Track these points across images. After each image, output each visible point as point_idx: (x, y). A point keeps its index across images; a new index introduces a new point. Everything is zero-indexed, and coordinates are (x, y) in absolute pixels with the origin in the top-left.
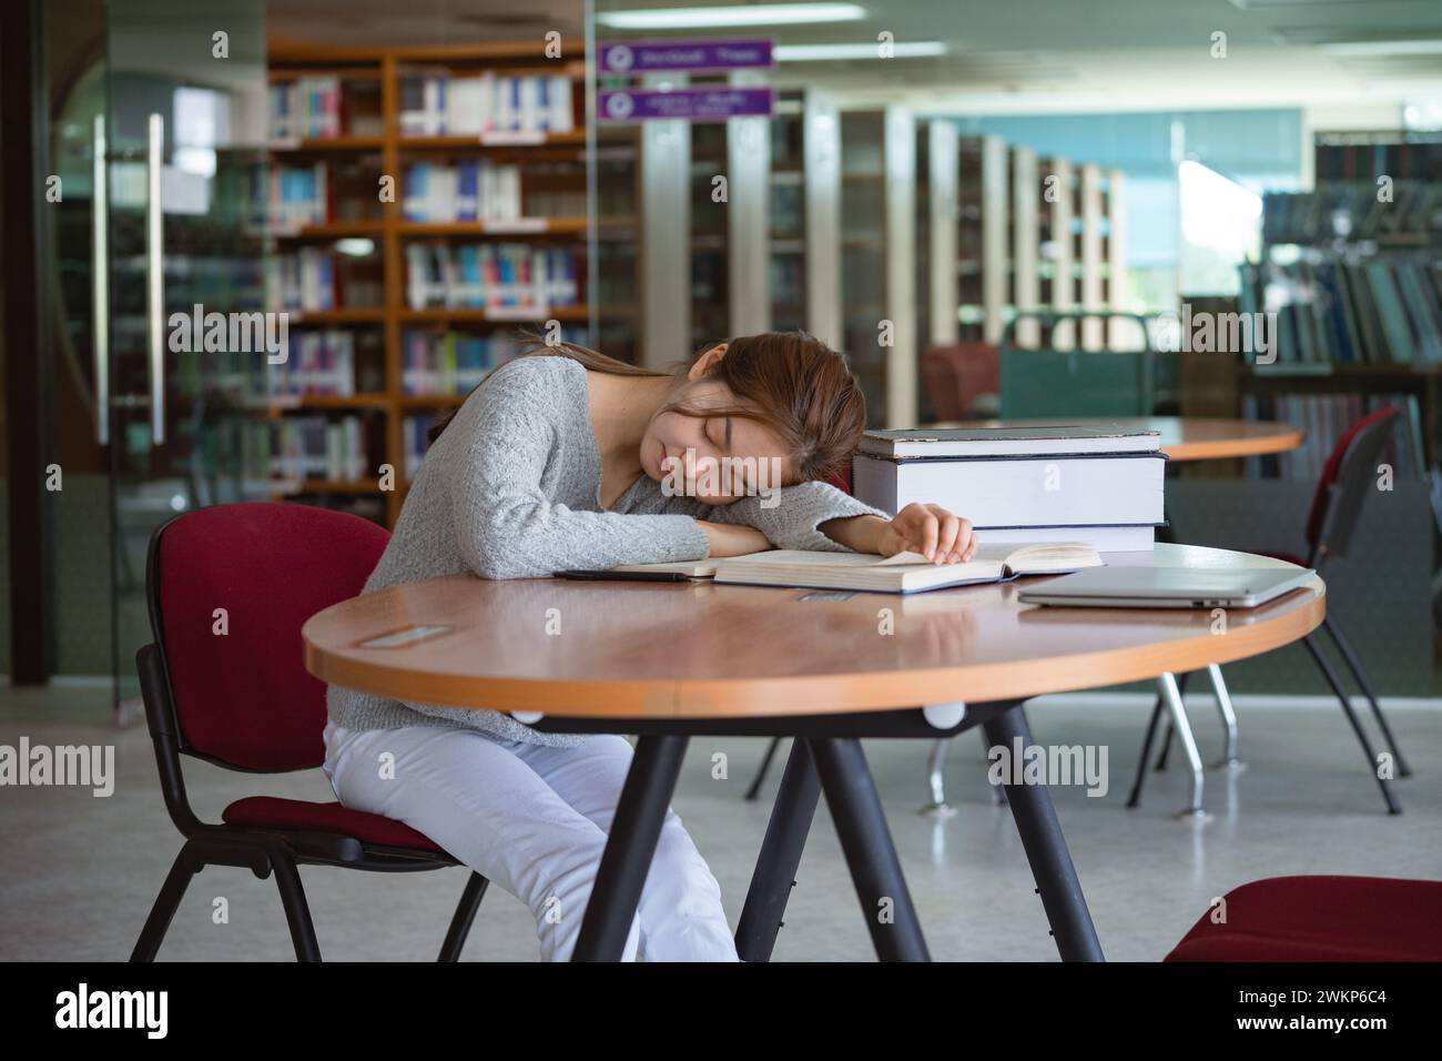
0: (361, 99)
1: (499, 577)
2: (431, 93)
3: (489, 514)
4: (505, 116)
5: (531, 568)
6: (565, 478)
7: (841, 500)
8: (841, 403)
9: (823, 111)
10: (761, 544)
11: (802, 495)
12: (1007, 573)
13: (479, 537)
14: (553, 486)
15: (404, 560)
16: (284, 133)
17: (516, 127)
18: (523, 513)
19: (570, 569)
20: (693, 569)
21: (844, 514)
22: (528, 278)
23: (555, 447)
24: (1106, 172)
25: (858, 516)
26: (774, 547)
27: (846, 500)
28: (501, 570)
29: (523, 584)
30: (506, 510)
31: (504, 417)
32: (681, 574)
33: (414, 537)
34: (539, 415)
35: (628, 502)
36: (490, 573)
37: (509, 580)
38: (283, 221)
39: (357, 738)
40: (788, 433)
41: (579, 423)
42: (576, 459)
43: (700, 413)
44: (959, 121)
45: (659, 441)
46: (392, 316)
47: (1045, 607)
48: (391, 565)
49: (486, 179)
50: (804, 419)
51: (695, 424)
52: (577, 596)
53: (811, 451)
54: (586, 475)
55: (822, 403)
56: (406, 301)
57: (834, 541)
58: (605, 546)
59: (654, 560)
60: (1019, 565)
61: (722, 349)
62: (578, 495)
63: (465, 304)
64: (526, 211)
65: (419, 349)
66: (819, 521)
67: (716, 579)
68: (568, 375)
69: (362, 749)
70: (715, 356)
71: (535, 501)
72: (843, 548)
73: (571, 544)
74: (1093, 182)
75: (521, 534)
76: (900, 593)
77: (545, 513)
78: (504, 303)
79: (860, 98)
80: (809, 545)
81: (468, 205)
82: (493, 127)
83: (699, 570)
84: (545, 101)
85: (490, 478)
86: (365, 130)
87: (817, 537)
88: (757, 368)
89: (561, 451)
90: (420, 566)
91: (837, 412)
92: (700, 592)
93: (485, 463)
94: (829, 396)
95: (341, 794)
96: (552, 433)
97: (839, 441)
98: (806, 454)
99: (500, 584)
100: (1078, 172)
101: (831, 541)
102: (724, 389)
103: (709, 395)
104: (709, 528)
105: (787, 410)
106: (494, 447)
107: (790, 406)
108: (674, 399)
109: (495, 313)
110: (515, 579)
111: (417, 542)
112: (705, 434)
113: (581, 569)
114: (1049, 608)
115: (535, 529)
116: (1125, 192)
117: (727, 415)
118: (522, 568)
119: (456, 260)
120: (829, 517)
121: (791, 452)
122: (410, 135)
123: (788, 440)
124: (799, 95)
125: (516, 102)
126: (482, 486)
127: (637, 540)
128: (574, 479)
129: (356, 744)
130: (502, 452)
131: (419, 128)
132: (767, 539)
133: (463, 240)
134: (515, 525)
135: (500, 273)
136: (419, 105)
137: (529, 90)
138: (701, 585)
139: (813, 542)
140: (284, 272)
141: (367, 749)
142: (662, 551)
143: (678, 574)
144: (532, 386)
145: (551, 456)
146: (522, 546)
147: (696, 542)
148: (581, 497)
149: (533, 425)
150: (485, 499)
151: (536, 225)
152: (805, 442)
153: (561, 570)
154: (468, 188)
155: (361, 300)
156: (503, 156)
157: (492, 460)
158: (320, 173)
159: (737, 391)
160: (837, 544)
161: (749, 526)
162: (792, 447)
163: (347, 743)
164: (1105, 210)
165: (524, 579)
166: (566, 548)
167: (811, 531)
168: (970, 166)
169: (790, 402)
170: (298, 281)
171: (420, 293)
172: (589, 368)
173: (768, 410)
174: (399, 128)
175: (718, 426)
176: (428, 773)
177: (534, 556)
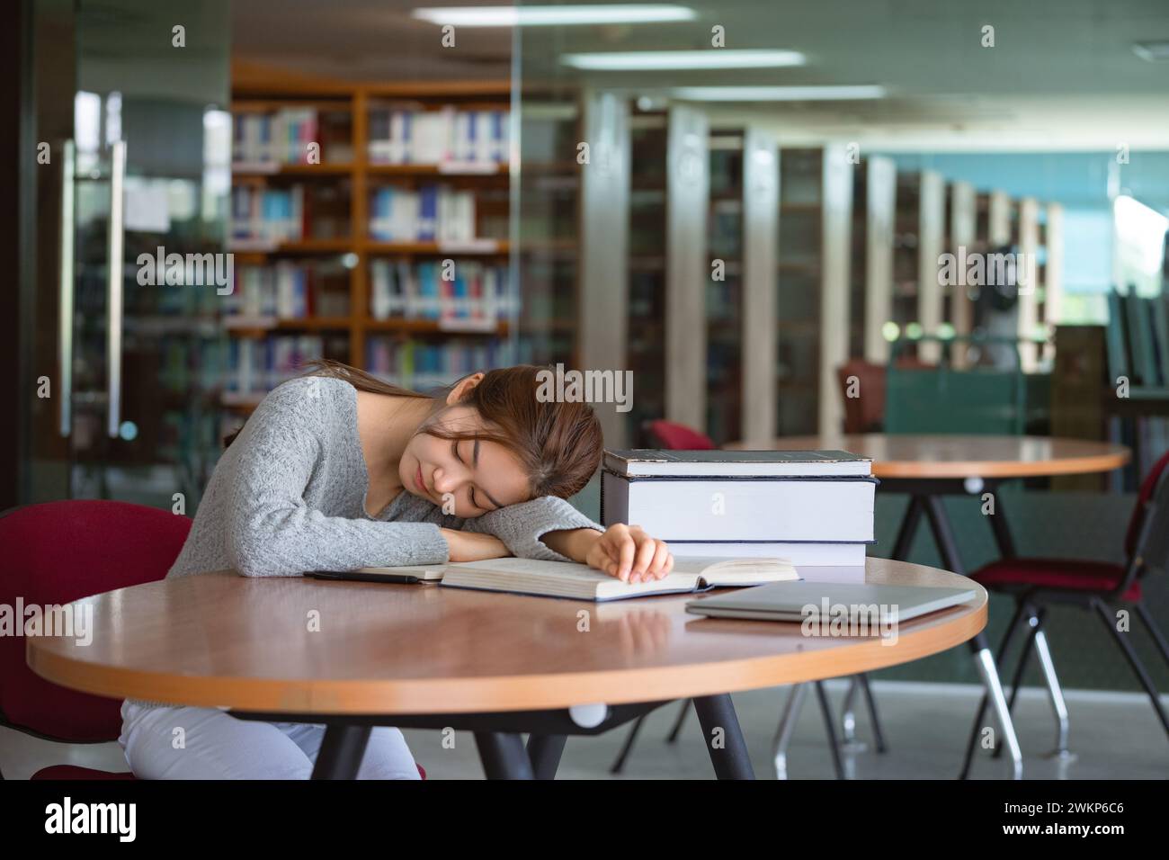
0: (333, 131)
1: (254, 574)
2: (397, 125)
3: (248, 518)
4: (463, 147)
5: (284, 567)
6: (333, 486)
7: (566, 513)
8: (579, 431)
9: (762, 147)
10: (502, 552)
11: (536, 509)
12: (702, 584)
13: (238, 538)
14: (319, 494)
15: (195, 555)
16: (265, 158)
17: (472, 157)
18: (279, 517)
19: (319, 569)
20: (424, 573)
21: (564, 527)
22: (478, 292)
23: (320, 458)
24: (1044, 204)
25: (577, 529)
26: (511, 555)
27: (572, 514)
28: (256, 568)
29: (277, 582)
30: (264, 515)
31: (272, 431)
32: (413, 577)
33: (204, 535)
34: (306, 430)
35: (393, 511)
36: (246, 571)
37: (264, 577)
38: (262, 236)
39: (146, 715)
40: (526, 455)
41: (349, 438)
42: (344, 470)
43: (451, 436)
44: (895, 157)
45: (414, 456)
46: (357, 325)
47: (710, 618)
48: (185, 560)
49: (444, 203)
50: (543, 443)
51: (448, 444)
52: (325, 592)
53: (548, 473)
54: (354, 484)
55: (561, 432)
56: (369, 312)
57: (555, 551)
58: (353, 549)
59: (397, 562)
60: (713, 578)
61: (478, 378)
62: (347, 502)
63: (422, 315)
64: (479, 232)
65: (380, 353)
66: (541, 532)
67: (443, 582)
68: (338, 395)
69: (148, 726)
70: (471, 383)
71: (293, 506)
72: (561, 557)
73: (321, 547)
74: (1031, 214)
75: (275, 536)
76: (594, 601)
77: (299, 518)
78: (457, 315)
79: (800, 136)
80: (534, 554)
81: (427, 226)
82: (451, 157)
83: (429, 573)
84: (498, 134)
85: (253, 486)
86: (340, 158)
87: (539, 547)
88: (506, 395)
89: (325, 462)
90: (209, 561)
91: (574, 438)
92: (429, 594)
93: (251, 472)
94: (567, 426)
95: (132, 764)
96: (318, 446)
97: (574, 466)
98: (543, 476)
99: (254, 582)
100: (1016, 207)
101: (551, 551)
102: (475, 413)
103: (460, 419)
104: (453, 535)
105: (529, 435)
106: (261, 458)
107: (531, 431)
108: (431, 422)
109: (449, 324)
110: (270, 577)
111: (207, 539)
112: (456, 453)
113: (329, 569)
114: (714, 619)
115: (288, 532)
116: (1063, 224)
117: (477, 438)
118: (275, 567)
119: (415, 274)
120: (550, 529)
121: (529, 473)
122: (377, 164)
123: (527, 463)
124: (740, 133)
125: (472, 135)
126: (246, 493)
127: (382, 545)
128: (342, 488)
129: (144, 720)
130: (268, 462)
131: (386, 158)
132: (506, 547)
133: (424, 257)
134: (270, 528)
135: (454, 289)
136: (385, 135)
137: (485, 123)
138: (431, 587)
139: (537, 551)
140: (263, 282)
141: (153, 726)
142: (404, 555)
143: (410, 578)
144: (301, 404)
145: (317, 467)
146: (276, 547)
147: (436, 547)
148: (349, 504)
149: (299, 439)
150: (246, 504)
151: (487, 246)
152: (543, 463)
153: (310, 569)
154: (428, 211)
155: (330, 308)
156: (459, 183)
157: (257, 469)
158: (297, 195)
159: (486, 415)
160: (556, 554)
161: (492, 535)
162: (529, 468)
163: (138, 720)
164: (1043, 238)
165: (278, 577)
166: (316, 550)
167: (534, 541)
168: (907, 198)
169: (531, 429)
170: (275, 291)
171: (383, 304)
172: (359, 388)
173: (511, 434)
174: (367, 157)
175: (466, 448)
176: (202, 749)
177: (286, 557)
